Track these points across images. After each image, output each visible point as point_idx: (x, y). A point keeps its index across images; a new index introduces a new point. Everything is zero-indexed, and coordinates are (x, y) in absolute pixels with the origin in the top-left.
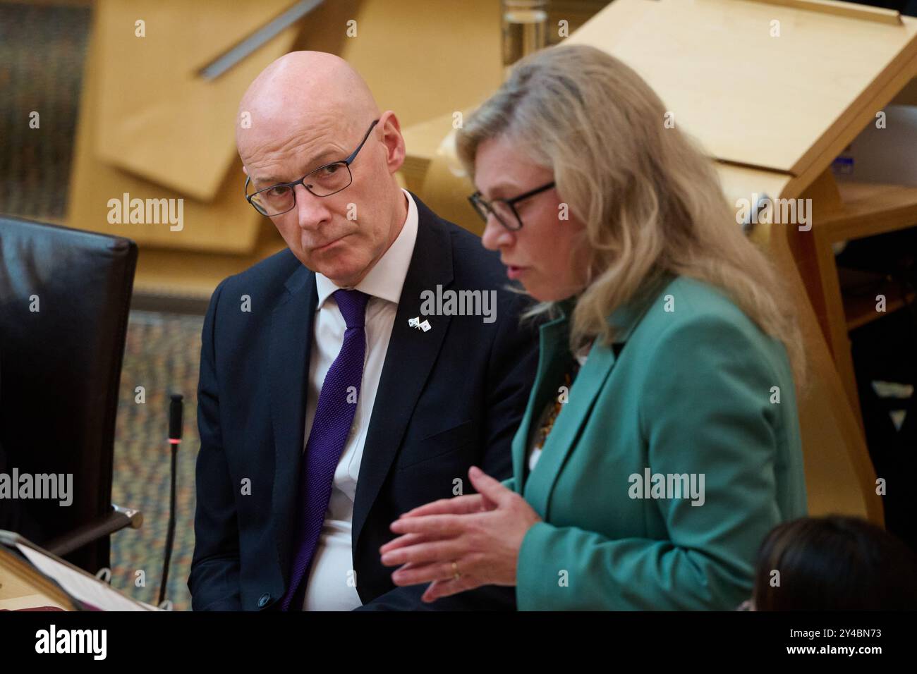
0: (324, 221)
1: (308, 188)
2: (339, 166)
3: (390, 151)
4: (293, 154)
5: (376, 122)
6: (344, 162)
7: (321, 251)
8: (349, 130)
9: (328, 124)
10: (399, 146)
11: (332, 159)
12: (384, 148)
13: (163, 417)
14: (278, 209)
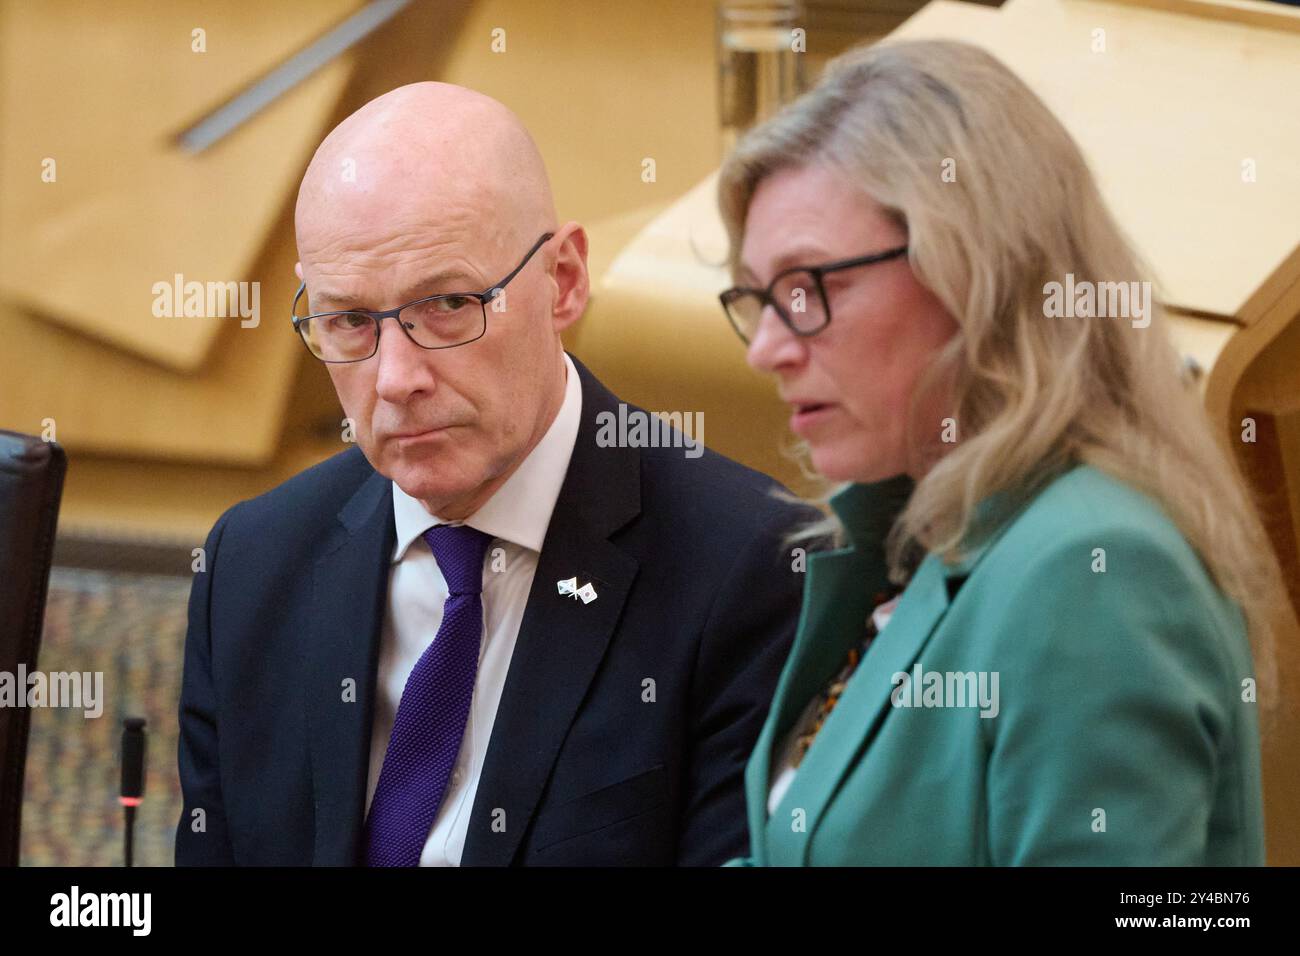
0: (420, 392)
1: (406, 328)
2: (468, 301)
3: (561, 293)
4: (393, 263)
5: (547, 237)
6: (478, 296)
7: (403, 443)
8: (500, 240)
9: (464, 223)
10: (579, 286)
11: (458, 287)
12: (551, 284)
13: (109, 758)
14: (345, 352)
